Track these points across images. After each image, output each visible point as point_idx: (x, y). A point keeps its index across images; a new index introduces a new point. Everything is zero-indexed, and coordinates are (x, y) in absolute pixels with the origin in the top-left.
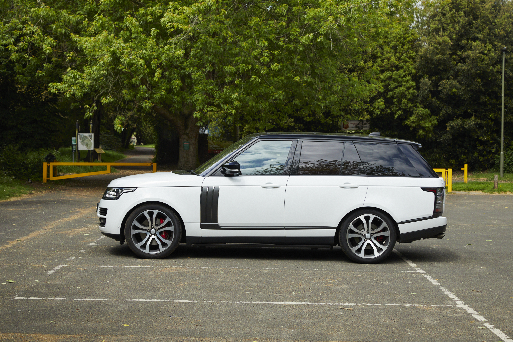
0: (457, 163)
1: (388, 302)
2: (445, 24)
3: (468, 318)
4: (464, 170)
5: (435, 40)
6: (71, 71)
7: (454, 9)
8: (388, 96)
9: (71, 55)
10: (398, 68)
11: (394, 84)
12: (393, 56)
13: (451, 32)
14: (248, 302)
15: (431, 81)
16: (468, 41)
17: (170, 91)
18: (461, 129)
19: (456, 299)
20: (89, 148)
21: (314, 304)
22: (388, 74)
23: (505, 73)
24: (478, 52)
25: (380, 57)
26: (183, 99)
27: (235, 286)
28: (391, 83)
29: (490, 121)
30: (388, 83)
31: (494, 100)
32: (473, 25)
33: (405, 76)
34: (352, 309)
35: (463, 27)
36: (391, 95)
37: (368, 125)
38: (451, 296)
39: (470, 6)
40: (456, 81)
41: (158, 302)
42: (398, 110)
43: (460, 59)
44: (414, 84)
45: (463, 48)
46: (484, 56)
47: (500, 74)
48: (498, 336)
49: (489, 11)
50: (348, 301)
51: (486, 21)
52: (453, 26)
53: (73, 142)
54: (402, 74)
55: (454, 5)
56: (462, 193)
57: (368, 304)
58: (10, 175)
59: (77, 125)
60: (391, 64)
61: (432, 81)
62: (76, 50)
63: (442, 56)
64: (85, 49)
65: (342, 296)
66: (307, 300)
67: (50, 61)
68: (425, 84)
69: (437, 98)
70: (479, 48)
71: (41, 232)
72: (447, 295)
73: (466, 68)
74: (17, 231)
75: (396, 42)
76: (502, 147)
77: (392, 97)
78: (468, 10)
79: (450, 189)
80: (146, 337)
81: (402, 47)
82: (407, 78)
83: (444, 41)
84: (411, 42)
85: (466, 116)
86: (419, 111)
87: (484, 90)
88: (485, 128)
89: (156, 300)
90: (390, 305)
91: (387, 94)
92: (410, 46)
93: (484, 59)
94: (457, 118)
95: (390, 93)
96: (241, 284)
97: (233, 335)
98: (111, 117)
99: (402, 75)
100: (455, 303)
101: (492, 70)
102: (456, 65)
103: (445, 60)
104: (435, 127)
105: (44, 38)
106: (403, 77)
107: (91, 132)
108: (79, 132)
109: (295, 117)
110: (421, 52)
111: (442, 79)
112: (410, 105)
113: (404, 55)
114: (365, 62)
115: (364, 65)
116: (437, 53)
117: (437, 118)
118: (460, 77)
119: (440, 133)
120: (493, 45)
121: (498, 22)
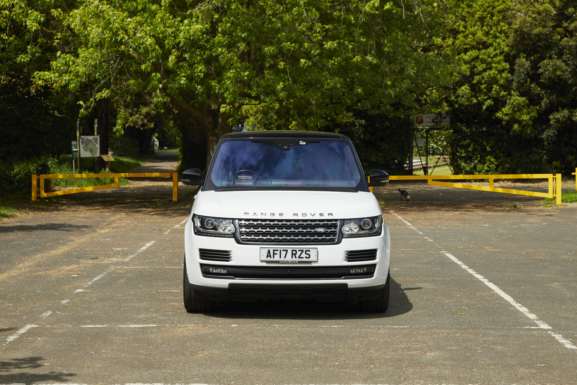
0: (564, 166)
4: (575, 176)
5: (533, 9)
6: (62, 55)
8: (475, 82)
9: (59, 37)
10: (485, 46)
11: (482, 65)
12: (480, 31)
15: (529, 62)
17: (190, 79)
18: (568, 122)
20: (94, 154)
22: (473, 53)
25: (462, 32)
26: (209, 88)
27: (278, 357)
28: (477, 64)
30: (474, 65)
33: (496, 56)
36: (477, 80)
37: (448, 119)
40: (561, 61)
42: (486, 100)
43: (566, 33)
44: (507, 66)
45: (569, 18)
53: (73, 147)
54: (492, 53)
56: (574, 205)
59: (78, 126)
60: (477, 41)
61: (531, 61)
63: (543, 29)
68: (522, 66)
69: (536, 84)
71: (13, 273)
73: (574, 43)
75: (483, 12)
77: (479, 83)
79: (559, 201)
81: (491, 19)
82: (499, 58)
83: (545, 10)
84: (502, 12)
85: (574, 105)
86: (514, 100)
91: (473, 79)
92: (501, 17)
94: (563, 108)
95: (477, 78)
96: (287, 353)
99: (492, 55)
102: (561, 40)
103: (547, 35)
104: (535, 121)
105: (27, 11)
106: (493, 58)
107: (96, 134)
108: (80, 135)
109: (354, 111)
110: (516, 25)
111: (543, 58)
112: (503, 93)
113: (494, 28)
114: (444, 39)
115: (442, 43)
116: (536, 25)
117: (536, 109)
118: (566, 56)
119: (542, 128)
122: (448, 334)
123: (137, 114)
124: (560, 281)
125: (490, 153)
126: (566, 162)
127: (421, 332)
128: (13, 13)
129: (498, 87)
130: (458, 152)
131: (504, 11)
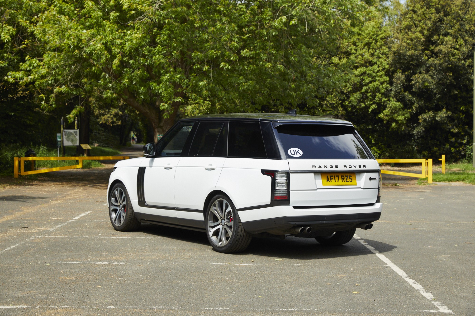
2: (416, 21)
4: (441, 161)
5: (407, 37)
7: (425, 6)
8: (363, 91)
10: (371, 64)
11: (368, 78)
12: (367, 53)
13: (422, 28)
15: (404, 76)
16: (439, 37)
18: (433, 122)
20: (74, 144)
22: (362, 69)
24: (450, 46)
25: (354, 53)
28: (365, 78)
29: (461, 114)
30: (362, 78)
31: (464, 93)
32: (444, 21)
33: (378, 71)
35: (435, 23)
36: (365, 90)
39: (441, 3)
40: (428, 75)
42: (372, 105)
43: (432, 54)
44: (387, 79)
45: (435, 43)
46: (456, 51)
47: (471, 68)
49: (460, 7)
51: (458, 18)
52: (425, 22)
53: (58, 138)
54: (376, 69)
56: (442, 184)
59: (62, 122)
60: (365, 60)
63: (415, 51)
68: (399, 79)
69: (409, 92)
70: (451, 43)
73: (438, 62)
75: (369, 38)
77: (367, 92)
78: (438, 7)
79: (430, 180)
81: (376, 44)
82: (381, 73)
83: (417, 38)
84: (384, 39)
85: (437, 109)
86: (392, 104)
87: (455, 83)
88: (456, 121)
91: (362, 89)
92: (383, 43)
93: (455, 53)
94: (429, 111)
95: (365, 88)
99: (376, 71)
101: (464, 64)
102: (428, 60)
103: (417, 56)
104: (408, 120)
106: (376, 73)
107: (76, 128)
108: (64, 128)
110: (394, 48)
111: (414, 73)
112: (384, 99)
113: (378, 51)
114: (340, 59)
115: (339, 62)
116: (409, 49)
117: (409, 112)
118: (432, 72)
119: (414, 126)
120: (464, 40)
121: (468, 18)
123: (108, 114)
126: (432, 151)
129: (380, 95)
131: (385, 38)
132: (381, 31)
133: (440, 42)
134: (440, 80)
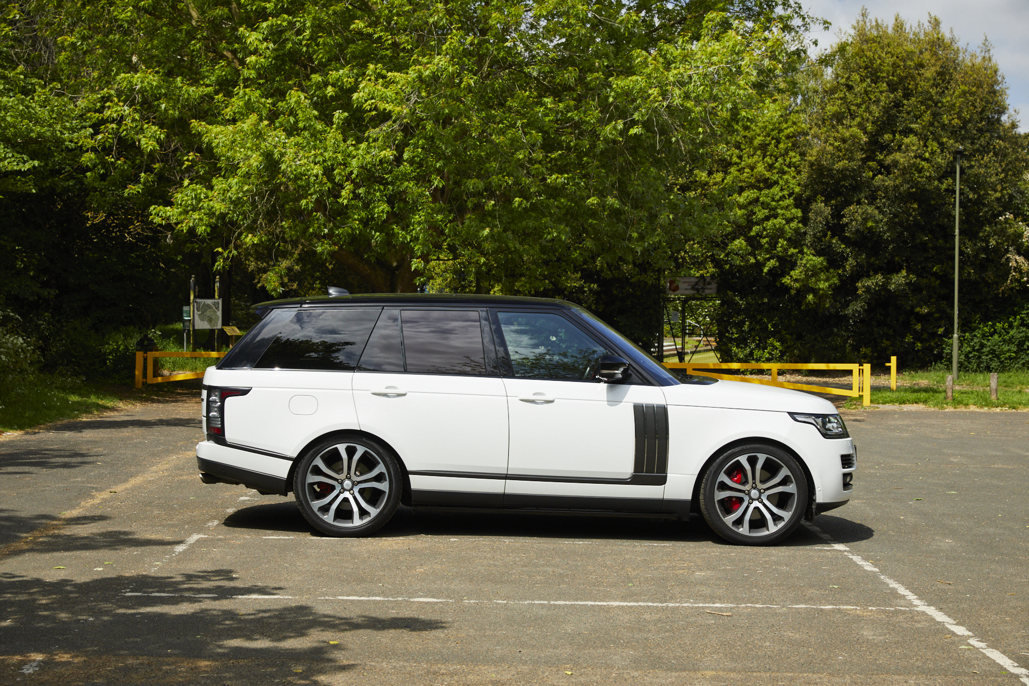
0: (876, 354)
1: (792, 603)
2: (853, 105)
3: (938, 630)
4: (889, 368)
5: (836, 134)
6: (190, 186)
7: (868, 77)
8: (752, 234)
9: (190, 158)
10: (769, 184)
11: (763, 211)
12: (761, 162)
13: (863, 119)
14: (542, 602)
15: (829, 208)
16: (894, 136)
17: (365, 222)
18: (883, 292)
19: (911, 596)
20: (214, 325)
21: (660, 605)
22: (751, 194)
23: (961, 194)
24: (913, 155)
25: (736, 164)
26: (390, 236)
27: (514, 574)
28: (756, 210)
29: (933, 279)
30: (752, 210)
31: (940, 241)
32: (903, 107)
33: (783, 198)
34: (730, 614)
35: (886, 110)
36: (756, 232)
37: (714, 286)
38: (902, 590)
39: (898, 72)
40: (873, 207)
41: (383, 602)
42: (768, 259)
43: (881, 169)
44: (798, 213)
45: (885, 148)
46: (923, 163)
47: (952, 195)
48: (997, 661)
49: (932, 82)
50: (721, 600)
51: (928, 101)
52: (867, 108)
53: (184, 315)
54: (777, 194)
55: (868, 72)
56: (888, 407)
57: (757, 606)
58: (76, 374)
59: (192, 284)
60: (756, 177)
61: (831, 206)
62: (199, 150)
63: (849, 162)
64: (217, 146)
65: (708, 591)
66: (646, 598)
67: (149, 170)
68: (819, 213)
69: (839, 239)
70: (914, 148)
71: (149, 476)
72: (894, 589)
73: (892, 183)
74: (106, 475)
75: (765, 136)
76: (956, 326)
77: (760, 236)
78: (893, 80)
79: (866, 401)
80: (373, 664)
81: (776, 146)
82: (787, 201)
83: (853, 136)
84: (792, 137)
85: (891, 269)
86: (807, 260)
87: (923, 223)
88: (925, 292)
89: (378, 598)
90: (797, 606)
91: (751, 229)
92: (790, 145)
93: (922, 168)
94: (876, 273)
95: (756, 229)
96: (526, 569)
97: (526, 661)
98: (253, 270)
99: (777, 197)
100: (911, 604)
101: (938, 188)
102: (873, 178)
103: (854, 170)
104: (836, 289)
105: (143, 125)
106: (778, 201)
107: (217, 297)
108: (195, 297)
109: (583, 271)
110: (811, 156)
111: (848, 203)
112: (792, 251)
113: (780, 160)
114: (710, 173)
115: (708, 179)
116: (839, 157)
117: (838, 274)
118: (881, 200)
119: (846, 301)
120: (939, 143)
121: (947, 102)
122: (721, 553)
124: (863, 499)
125: (773, 334)
126: (878, 348)
127: (687, 551)
128: (124, 127)
130: (728, 332)
131: (794, 136)
132: (786, 123)
133: (895, 146)
134: (895, 216)
